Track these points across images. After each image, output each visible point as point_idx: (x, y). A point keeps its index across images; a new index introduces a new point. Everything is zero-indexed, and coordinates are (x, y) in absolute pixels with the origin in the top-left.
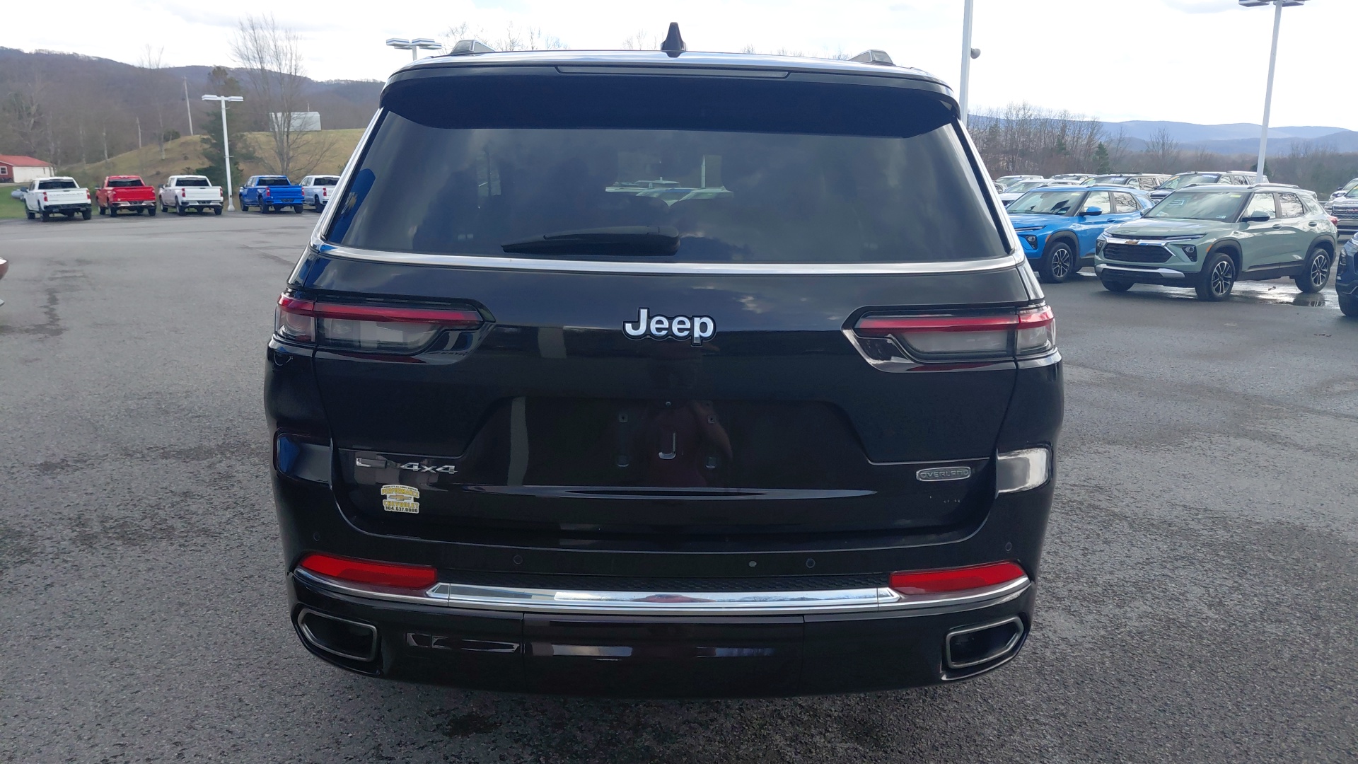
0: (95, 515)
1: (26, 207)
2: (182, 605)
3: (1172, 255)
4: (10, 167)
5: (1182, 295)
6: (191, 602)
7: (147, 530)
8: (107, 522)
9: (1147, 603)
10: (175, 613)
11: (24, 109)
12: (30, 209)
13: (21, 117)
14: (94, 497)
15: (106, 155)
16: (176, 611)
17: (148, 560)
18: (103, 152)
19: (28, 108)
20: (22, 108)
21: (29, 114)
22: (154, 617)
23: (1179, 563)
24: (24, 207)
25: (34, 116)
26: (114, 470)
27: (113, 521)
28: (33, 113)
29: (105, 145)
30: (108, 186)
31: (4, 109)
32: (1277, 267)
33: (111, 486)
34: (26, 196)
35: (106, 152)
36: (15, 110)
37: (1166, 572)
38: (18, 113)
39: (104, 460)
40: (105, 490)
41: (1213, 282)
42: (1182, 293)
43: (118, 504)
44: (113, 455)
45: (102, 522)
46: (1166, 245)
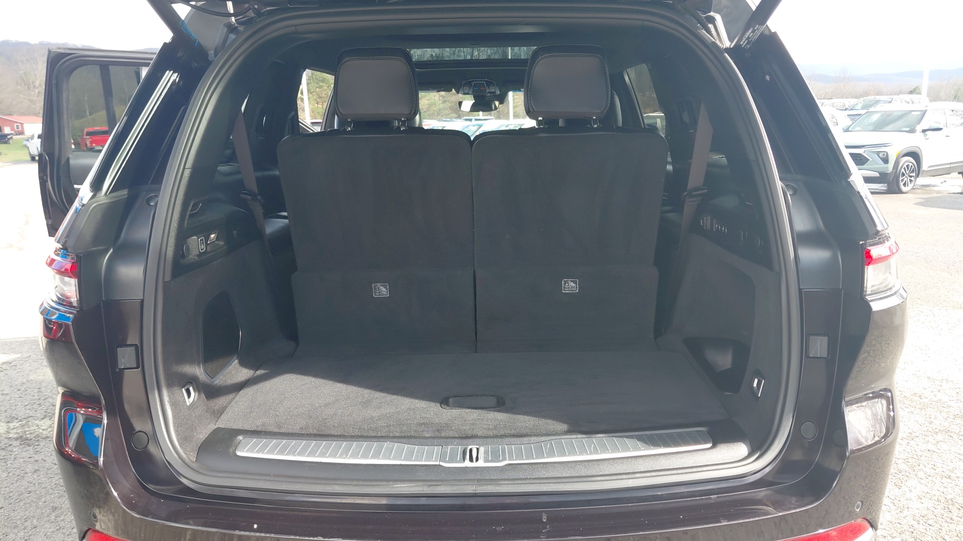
0: (5, 414)
1: (30, 153)
2: (54, 509)
4: (22, 124)
5: (876, 189)
6: (63, 506)
7: (44, 430)
8: (12, 422)
9: (922, 481)
10: (47, 519)
11: (31, 83)
12: (32, 153)
13: (29, 88)
14: (8, 397)
15: (88, 113)
16: (48, 516)
17: (37, 461)
18: (85, 111)
19: (33, 82)
20: (30, 82)
21: (34, 87)
22: (26, 524)
23: (940, 437)
24: (27, 151)
25: (38, 88)
26: (31, 370)
27: (17, 421)
28: (37, 86)
29: (87, 106)
30: (87, 135)
31: (17, 84)
32: (949, 166)
33: (25, 386)
34: (28, 144)
35: (88, 111)
36: (25, 84)
37: (930, 447)
38: (27, 86)
39: (25, 361)
40: (19, 390)
41: (901, 179)
42: (876, 188)
43: (26, 403)
44: (35, 356)
45: (8, 422)
46: (865, 152)
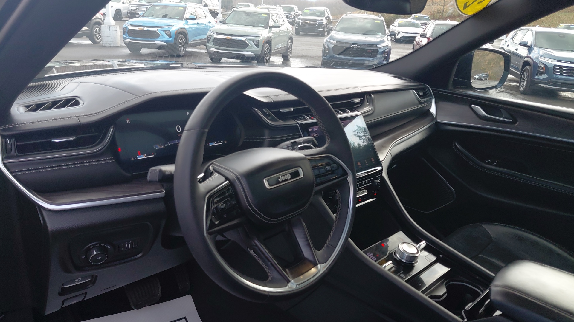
3: (249, 45)
